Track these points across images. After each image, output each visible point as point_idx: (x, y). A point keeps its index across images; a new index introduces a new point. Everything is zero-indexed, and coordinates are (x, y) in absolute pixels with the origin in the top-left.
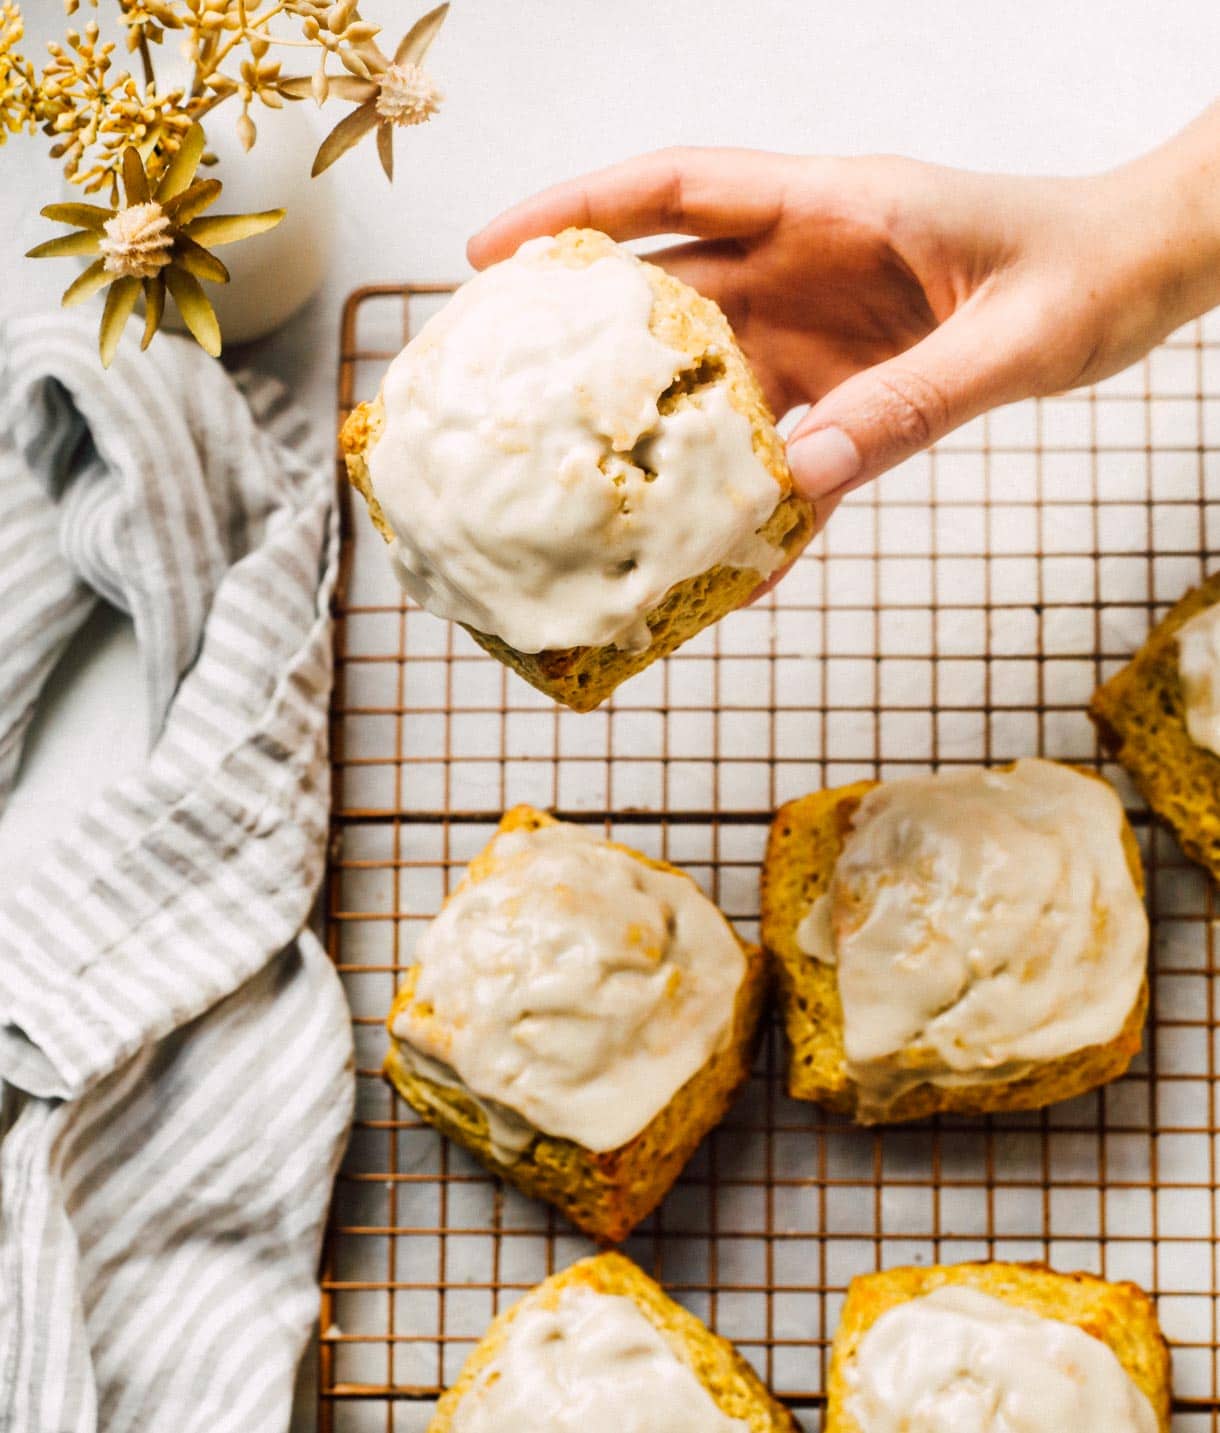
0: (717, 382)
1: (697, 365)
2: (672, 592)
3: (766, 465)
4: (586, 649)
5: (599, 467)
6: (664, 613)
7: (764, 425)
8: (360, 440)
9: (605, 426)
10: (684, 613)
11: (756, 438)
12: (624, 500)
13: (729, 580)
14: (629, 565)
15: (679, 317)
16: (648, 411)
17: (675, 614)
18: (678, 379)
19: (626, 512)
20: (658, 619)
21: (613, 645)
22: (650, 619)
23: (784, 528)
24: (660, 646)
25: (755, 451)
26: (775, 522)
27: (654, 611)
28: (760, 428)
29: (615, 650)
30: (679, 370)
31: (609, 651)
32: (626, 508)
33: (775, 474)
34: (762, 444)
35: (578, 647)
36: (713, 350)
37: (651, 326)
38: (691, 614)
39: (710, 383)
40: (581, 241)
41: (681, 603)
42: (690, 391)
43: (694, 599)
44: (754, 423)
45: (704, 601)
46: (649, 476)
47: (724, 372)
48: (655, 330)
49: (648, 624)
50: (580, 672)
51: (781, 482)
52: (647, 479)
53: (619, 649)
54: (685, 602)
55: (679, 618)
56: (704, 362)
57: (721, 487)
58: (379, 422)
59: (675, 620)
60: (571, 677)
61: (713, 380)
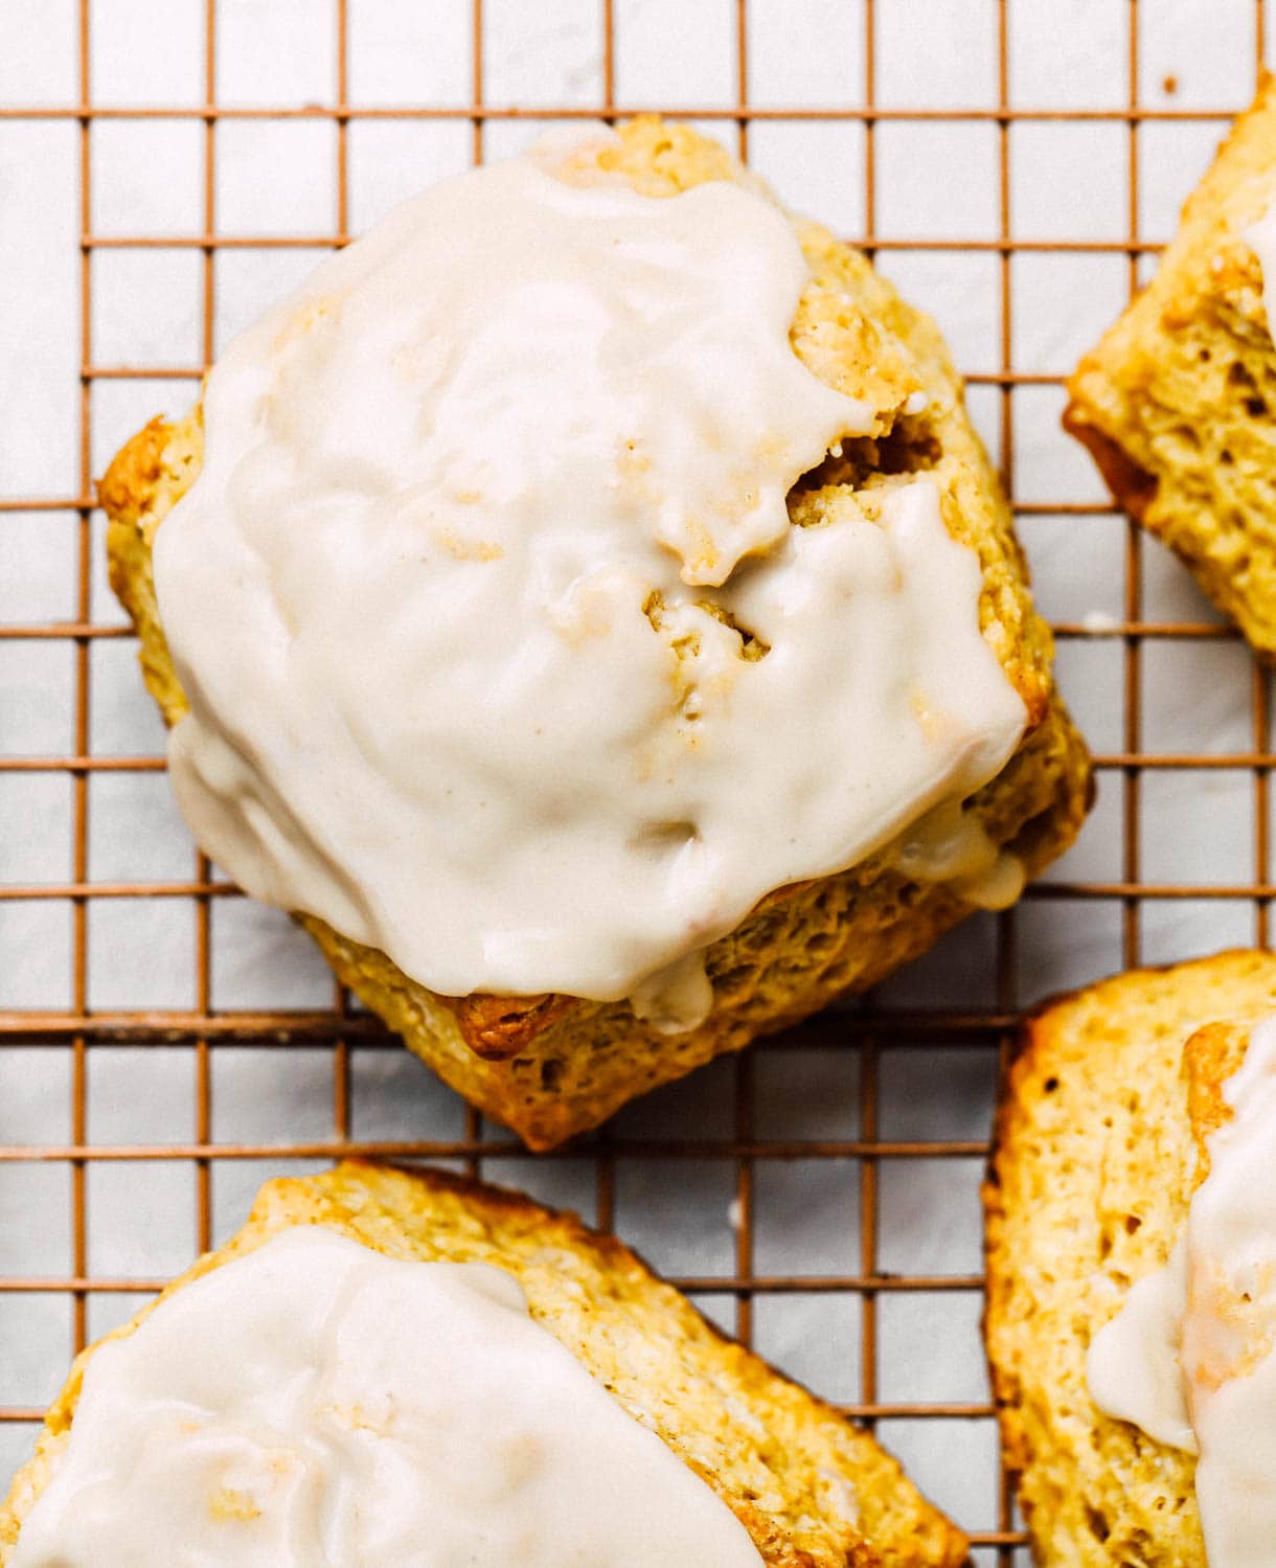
0: (920, 474)
1: (882, 430)
2: (770, 904)
3: (1002, 663)
4: (569, 1001)
5: (647, 612)
6: (744, 950)
7: (1009, 578)
8: (144, 491)
9: (671, 525)
10: (787, 959)
11: (988, 599)
12: (690, 688)
13: (894, 901)
14: (681, 830)
15: (857, 323)
16: (768, 514)
17: (766, 957)
18: (837, 452)
19: (692, 717)
20: (731, 962)
21: (626, 1002)
22: (715, 958)
23: (1022, 809)
24: (729, 1024)
25: (982, 628)
26: (1006, 791)
27: (724, 941)
28: (997, 581)
29: (629, 1017)
30: (840, 433)
31: (617, 1017)
32: (692, 709)
33: (1019, 683)
34: (999, 615)
35: (552, 996)
36: (917, 405)
37: (792, 335)
38: (803, 963)
39: (905, 476)
40: (668, 146)
41: (785, 933)
42: (859, 482)
43: (812, 931)
44: (988, 570)
45: (836, 937)
46: (751, 647)
47: (936, 458)
48: (800, 344)
49: (710, 970)
50: (546, 1055)
51: (1028, 702)
52: (745, 655)
53: (639, 1015)
54: (793, 935)
55: (775, 966)
56: (900, 424)
57: (901, 693)
58: (187, 460)
59: (766, 971)
60: (528, 1063)
61: (913, 471)
